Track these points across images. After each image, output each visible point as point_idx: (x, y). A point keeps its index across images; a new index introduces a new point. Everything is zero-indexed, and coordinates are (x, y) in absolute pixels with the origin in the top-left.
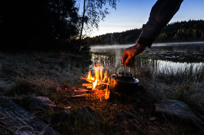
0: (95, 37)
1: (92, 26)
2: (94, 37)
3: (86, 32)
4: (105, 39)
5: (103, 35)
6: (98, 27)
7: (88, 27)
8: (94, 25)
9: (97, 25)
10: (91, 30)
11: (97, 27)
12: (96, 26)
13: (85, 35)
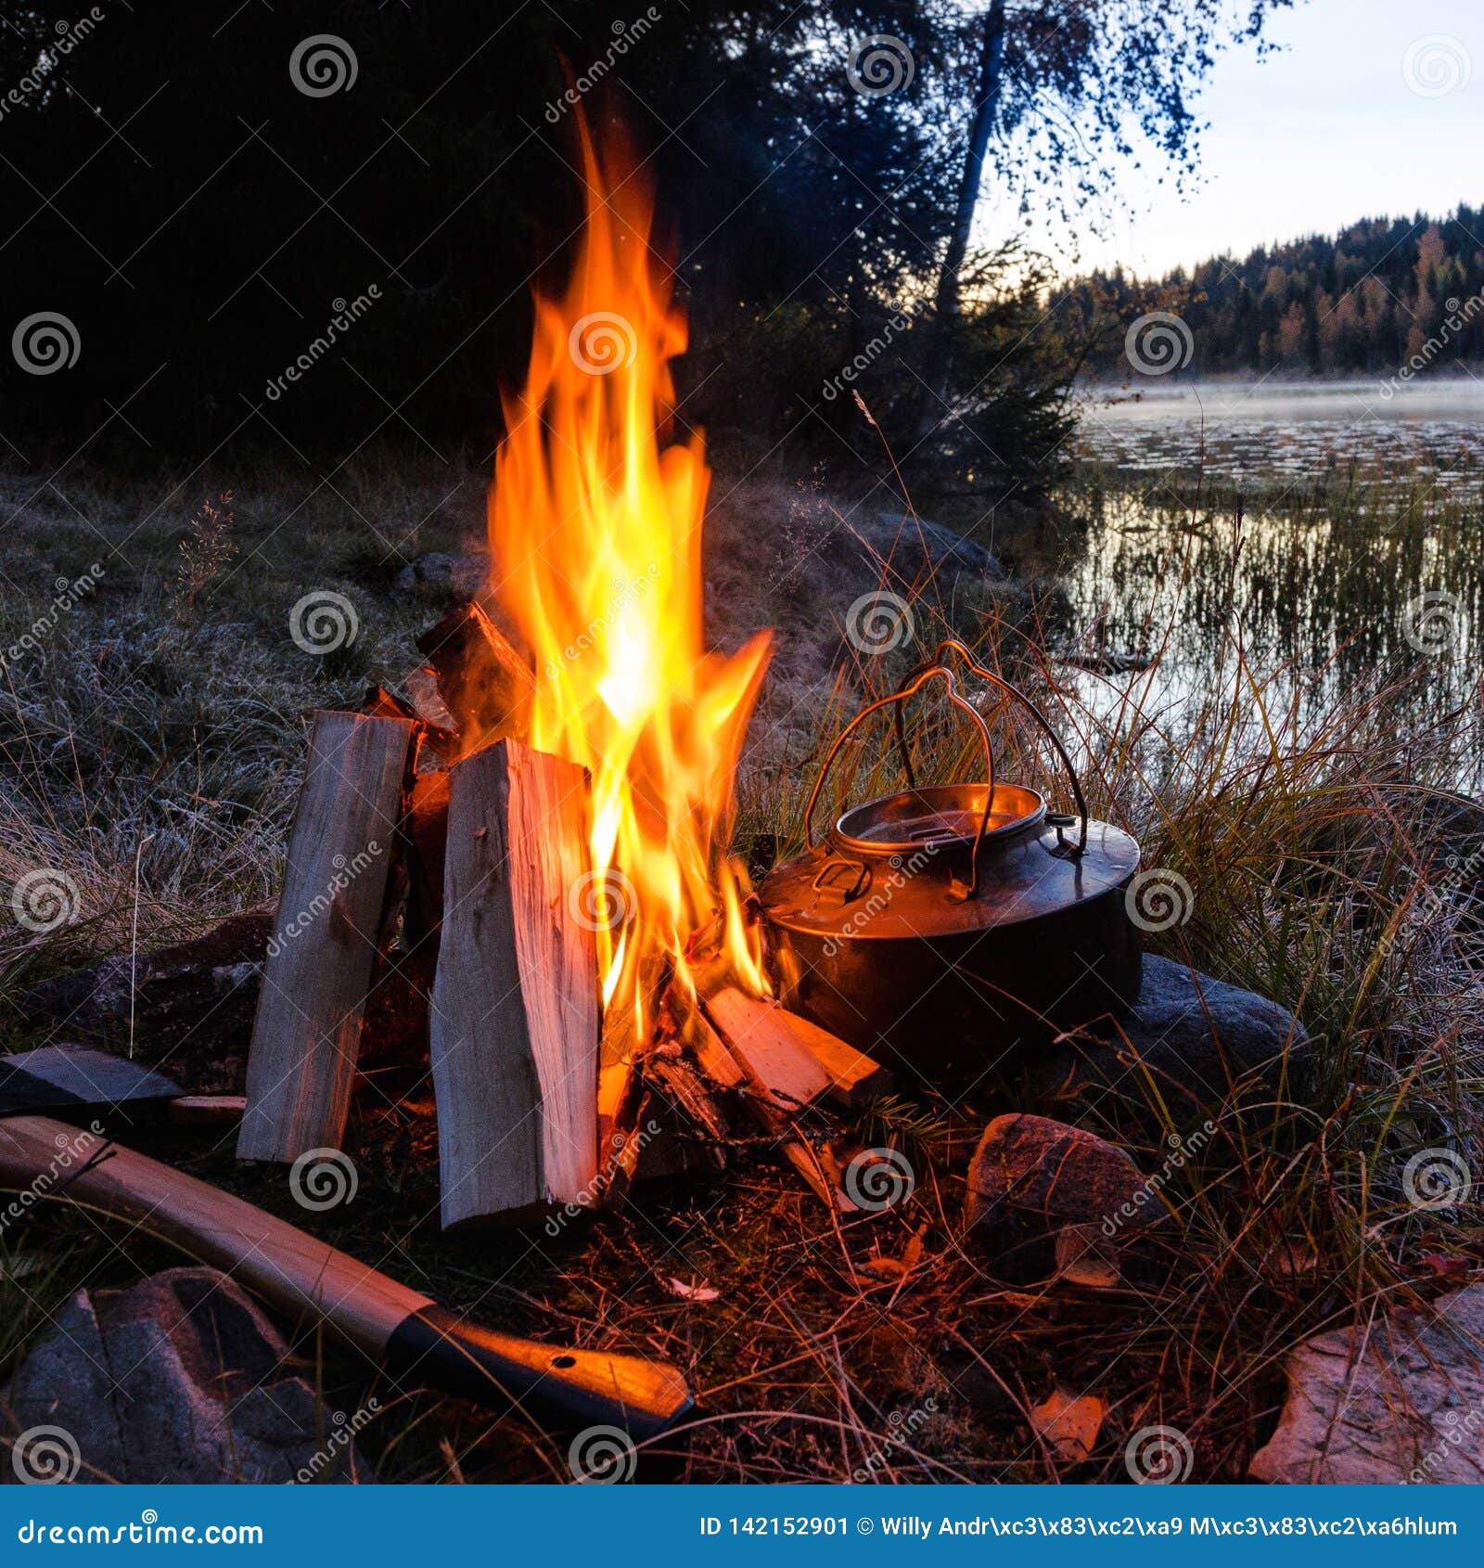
0: (1190, 274)
1: (1107, 133)
2: (1177, 277)
3: (1025, 208)
4: (1324, 301)
5: (1300, 245)
6: (1189, 139)
7: (1060, 148)
8: (1136, 119)
9: (1177, 112)
10: (1094, 179)
11: (1174, 142)
12: (1165, 124)
13: (1010, 246)
